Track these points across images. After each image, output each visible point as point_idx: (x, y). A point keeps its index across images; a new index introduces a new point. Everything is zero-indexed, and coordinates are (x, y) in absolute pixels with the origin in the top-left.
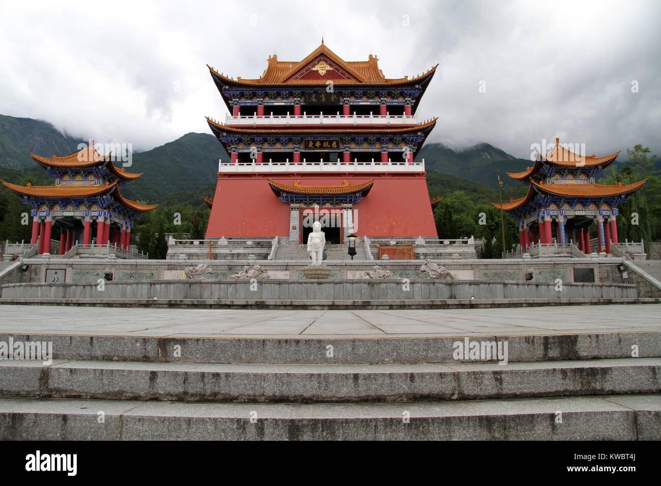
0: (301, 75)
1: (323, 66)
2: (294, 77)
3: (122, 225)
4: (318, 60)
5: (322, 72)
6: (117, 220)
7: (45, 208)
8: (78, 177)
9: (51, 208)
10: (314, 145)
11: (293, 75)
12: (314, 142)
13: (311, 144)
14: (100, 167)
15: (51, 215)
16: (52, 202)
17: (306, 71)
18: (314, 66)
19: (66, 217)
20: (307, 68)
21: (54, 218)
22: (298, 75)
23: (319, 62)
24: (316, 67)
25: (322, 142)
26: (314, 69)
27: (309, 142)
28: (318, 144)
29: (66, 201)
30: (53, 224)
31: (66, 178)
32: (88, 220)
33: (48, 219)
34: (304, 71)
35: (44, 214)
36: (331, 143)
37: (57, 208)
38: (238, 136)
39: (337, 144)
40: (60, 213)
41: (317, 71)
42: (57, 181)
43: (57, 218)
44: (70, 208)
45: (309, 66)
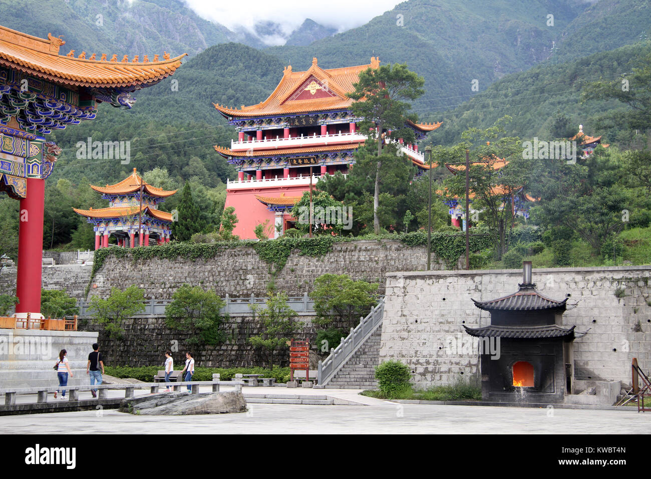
0: (296, 95)
1: (313, 85)
2: (291, 98)
3: (161, 234)
4: (309, 80)
5: (313, 92)
6: (156, 231)
7: (103, 225)
8: (125, 200)
9: (107, 225)
10: (297, 162)
11: (290, 96)
12: (297, 160)
13: (295, 162)
14: (139, 193)
15: (107, 230)
16: (108, 221)
17: (301, 91)
18: (306, 87)
19: (117, 231)
20: (300, 89)
21: (109, 232)
22: (294, 96)
23: (310, 82)
24: (308, 86)
25: (302, 160)
26: (306, 89)
27: (293, 160)
28: (300, 161)
29: (116, 220)
30: (109, 236)
31: (117, 201)
32: (133, 232)
33: (106, 233)
34: (298, 92)
35: (103, 229)
36: (309, 159)
37: (111, 224)
38: (241, 158)
39: (314, 160)
40: (113, 228)
41: (309, 91)
42: (111, 204)
43: (112, 232)
44: (120, 224)
45: (303, 87)
